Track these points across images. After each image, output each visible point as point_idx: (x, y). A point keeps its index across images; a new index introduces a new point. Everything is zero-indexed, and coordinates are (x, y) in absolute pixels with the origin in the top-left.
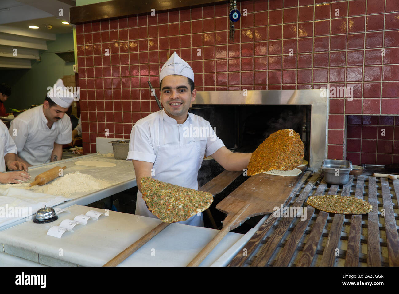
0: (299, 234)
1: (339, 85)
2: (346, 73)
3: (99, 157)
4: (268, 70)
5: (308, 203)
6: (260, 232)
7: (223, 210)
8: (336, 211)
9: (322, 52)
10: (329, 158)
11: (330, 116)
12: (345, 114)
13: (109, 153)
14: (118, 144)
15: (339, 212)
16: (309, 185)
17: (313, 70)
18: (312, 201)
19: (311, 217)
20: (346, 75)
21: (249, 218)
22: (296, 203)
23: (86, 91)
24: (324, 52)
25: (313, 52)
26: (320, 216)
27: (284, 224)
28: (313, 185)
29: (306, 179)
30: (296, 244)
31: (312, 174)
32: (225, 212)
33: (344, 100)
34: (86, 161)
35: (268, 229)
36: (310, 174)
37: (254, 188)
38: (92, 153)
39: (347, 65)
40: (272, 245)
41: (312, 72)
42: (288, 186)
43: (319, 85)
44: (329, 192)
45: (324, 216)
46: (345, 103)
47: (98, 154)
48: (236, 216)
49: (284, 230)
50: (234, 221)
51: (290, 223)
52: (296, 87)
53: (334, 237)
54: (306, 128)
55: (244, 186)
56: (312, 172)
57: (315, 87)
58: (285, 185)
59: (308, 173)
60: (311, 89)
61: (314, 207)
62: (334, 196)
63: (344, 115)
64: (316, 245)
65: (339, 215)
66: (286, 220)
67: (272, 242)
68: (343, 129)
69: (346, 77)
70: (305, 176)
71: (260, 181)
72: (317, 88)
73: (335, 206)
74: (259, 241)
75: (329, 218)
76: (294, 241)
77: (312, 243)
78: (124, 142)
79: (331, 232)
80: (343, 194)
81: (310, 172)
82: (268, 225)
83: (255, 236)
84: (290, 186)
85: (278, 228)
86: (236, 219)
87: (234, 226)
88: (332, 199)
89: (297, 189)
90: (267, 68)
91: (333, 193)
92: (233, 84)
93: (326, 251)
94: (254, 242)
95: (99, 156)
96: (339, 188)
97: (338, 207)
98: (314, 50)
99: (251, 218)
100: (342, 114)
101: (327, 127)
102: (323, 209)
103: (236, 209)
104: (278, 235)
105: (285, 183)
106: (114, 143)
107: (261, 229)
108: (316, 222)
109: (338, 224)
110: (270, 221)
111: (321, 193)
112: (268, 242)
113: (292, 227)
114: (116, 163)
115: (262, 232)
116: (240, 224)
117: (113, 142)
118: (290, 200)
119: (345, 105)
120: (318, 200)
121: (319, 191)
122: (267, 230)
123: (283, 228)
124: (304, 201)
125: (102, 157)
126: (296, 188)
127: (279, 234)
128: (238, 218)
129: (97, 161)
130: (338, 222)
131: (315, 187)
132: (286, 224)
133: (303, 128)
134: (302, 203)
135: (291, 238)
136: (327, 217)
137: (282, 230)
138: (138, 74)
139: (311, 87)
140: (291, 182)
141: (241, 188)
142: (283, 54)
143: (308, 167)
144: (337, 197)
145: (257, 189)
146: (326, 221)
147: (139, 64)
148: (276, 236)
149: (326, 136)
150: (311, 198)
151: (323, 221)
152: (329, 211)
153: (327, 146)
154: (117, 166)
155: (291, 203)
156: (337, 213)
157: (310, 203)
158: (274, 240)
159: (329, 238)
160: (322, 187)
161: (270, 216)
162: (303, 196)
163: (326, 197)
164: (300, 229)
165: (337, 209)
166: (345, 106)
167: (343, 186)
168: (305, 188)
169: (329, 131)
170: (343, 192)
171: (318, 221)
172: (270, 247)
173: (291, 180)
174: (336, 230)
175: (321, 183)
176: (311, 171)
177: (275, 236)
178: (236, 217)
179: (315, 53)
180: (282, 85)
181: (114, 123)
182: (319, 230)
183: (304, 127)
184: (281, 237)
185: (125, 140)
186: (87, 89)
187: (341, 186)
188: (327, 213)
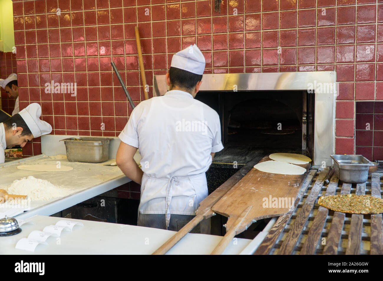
0: (316, 237)
1: (348, 65)
2: (355, 52)
3: (46, 160)
4: (263, 48)
5: (320, 203)
6: (271, 235)
7: (222, 212)
8: (353, 211)
9: (327, 27)
10: (337, 153)
11: (337, 103)
12: (356, 100)
13: (59, 154)
14: (72, 142)
15: (357, 212)
16: (316, 185)
17: (316, 48)
18: (324, 201)
19: (325, 218)
20: (355, 53)
21: (255, 221)
22: (306, 204)
23: (25, 75)
24: (329, 27)
25: (316, 26)
26: (336, 217)
27: (297, 227)
28: (321, 185)
29: (312, 178)
30: (315, 246)
31: (318, 173)
32: (225, 214)
33: (354, 84)
34: (31, 165)
35: (280, 232)
36: (316, 172)
37: (253, 188)
38: (35, 155)
39: (356, 42)
40: (288, 248)
41: (315, 50)
42: (293, 186)
43: (324, 66)
44: (342, 192)
45: (340, 216)
46: (355, 87)
47: (43, 156)
48: (239, 219)
49: (297, 233)
50: (239, 225)
51: (304, 225)
52: (297, 69)
53: (355, 237)
54: (307, 119)
55: (241, 185)
56: (318, 170)
57: (319, 68)
58: (289, 184)
59: (313, 172)
60: (315, 71)
61: (327, 208)
62: (348, 195)
63: (354, 101)
64: (337, 246)
65: (357, 215)
66: (298, 222)
67: (287, 245)
68: (353, 118)
69: (356, 56)
70: (310, 175)
71: (259, 180)
72: (322, 69)
73: (350, 206)
74: (272, 245)
75: (346, 219)
76: (312, 243)
77: (331, 244)
78: (80, 140)
79: (350, 233)
80: (358, 193)
81: (315, 171)
82: (278, 228)
83: (266, 240)
84: (296, 186)
85: (290, 231)
86: (241, 222)
87: (240, 230)
88: (346, 199)
89: (304, 189)
90: (261, 46)
91: (347, 192)
92: (220, 65)
93: (348, 251)
94: (267, 246)
95: (45, 158)
96: (352, 187)
97: (355, 207)
98: (318, 24)
99: (257, 221)
100: (352, 100)
101: (334, 116)
102: (338, 210)
103: (238, 211)
104: (292, 238)
105: (289, 183)
106: (67, 141)
107: (271, 232)
108: (333, 223)
109: (357, 224)
110: (280, 224)
111: (333, 192)
112: (282, 246)
113: (305, 230)
114: (71, 166)
115: (273, 235)
116: (246, 228)
117: (65, 139)
118: (298, 202)
119: (355, 89)
120: (331, 200)
121: (330, 191)
122: (279, 234)
123: (296, 230)
124: (314, 202)
125: (49, 159)
126: (302, 188)
127: (293, 236)
128: (242, 221)
129: (46, 164)
130: (357, 222)
131: (324, 187)
132: (298, 226)
133: (303, 118)
134: (312, 204)
135: (307, 240)
136: (344, 218)
137: (296, 232)
138: (96, 53)
139: (315, 68)
140: (296, 182)
141: (237, 188)
142: (280, 29)
143: (312, 165)
144: (352, 196)
145: (256, 189)
146: (343, 222)
147: (98, 41)
148: (291, 239)
149: (333, 127)
150: (322, 198)
151: (340, 221)
152: (346, 212)
153: (335, 139)
154: (74, 170)
155: (299, 205)
156: (354, 214)
157: (322, 203)
158: (289, 243)
159: (350, 239)
160: (333, 187)
161: (279, 219)
162: (312, 197)
163: (339, 197)
164: (316, 231)
165: (354, 208)
166: (355, 91)
167: (356, 185)
168: (313, 188)
169: (337, 121)
170: (357, 191)
171: (334, 222)
172: (286, 251)
173: (295, 179)
174: (356, 230)
175: (331, 182)
176: (316, 169)
177: (288, 239)
178: (240, 221)
179: (319, 27)
180: (279, 66)
181: (65, 116)
182: (337, 231)
183: (305, 117)
184: (296, 240)
185: (81, 138)
186: (28, 73)
187: (354, 185)
188: (343, 213)
